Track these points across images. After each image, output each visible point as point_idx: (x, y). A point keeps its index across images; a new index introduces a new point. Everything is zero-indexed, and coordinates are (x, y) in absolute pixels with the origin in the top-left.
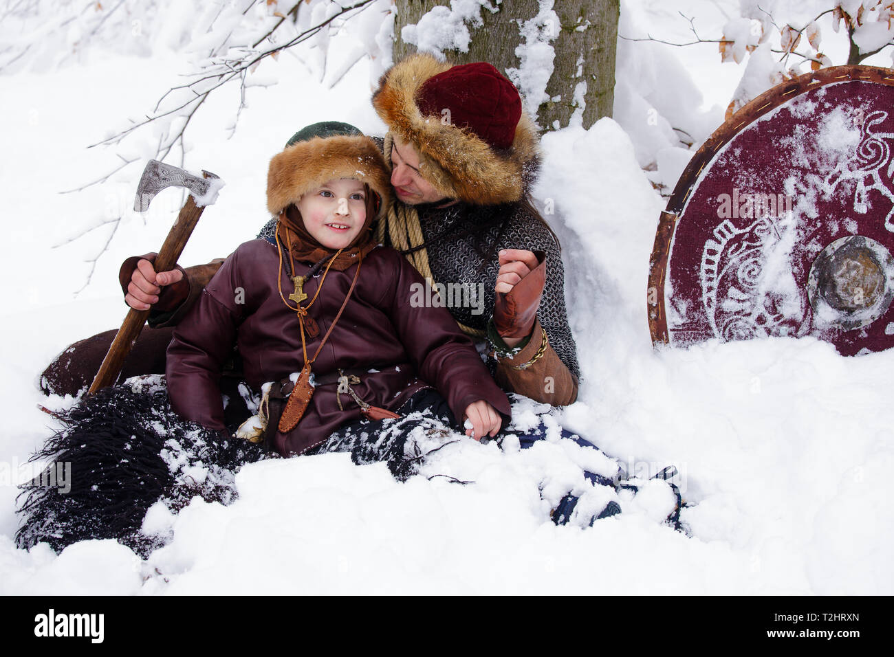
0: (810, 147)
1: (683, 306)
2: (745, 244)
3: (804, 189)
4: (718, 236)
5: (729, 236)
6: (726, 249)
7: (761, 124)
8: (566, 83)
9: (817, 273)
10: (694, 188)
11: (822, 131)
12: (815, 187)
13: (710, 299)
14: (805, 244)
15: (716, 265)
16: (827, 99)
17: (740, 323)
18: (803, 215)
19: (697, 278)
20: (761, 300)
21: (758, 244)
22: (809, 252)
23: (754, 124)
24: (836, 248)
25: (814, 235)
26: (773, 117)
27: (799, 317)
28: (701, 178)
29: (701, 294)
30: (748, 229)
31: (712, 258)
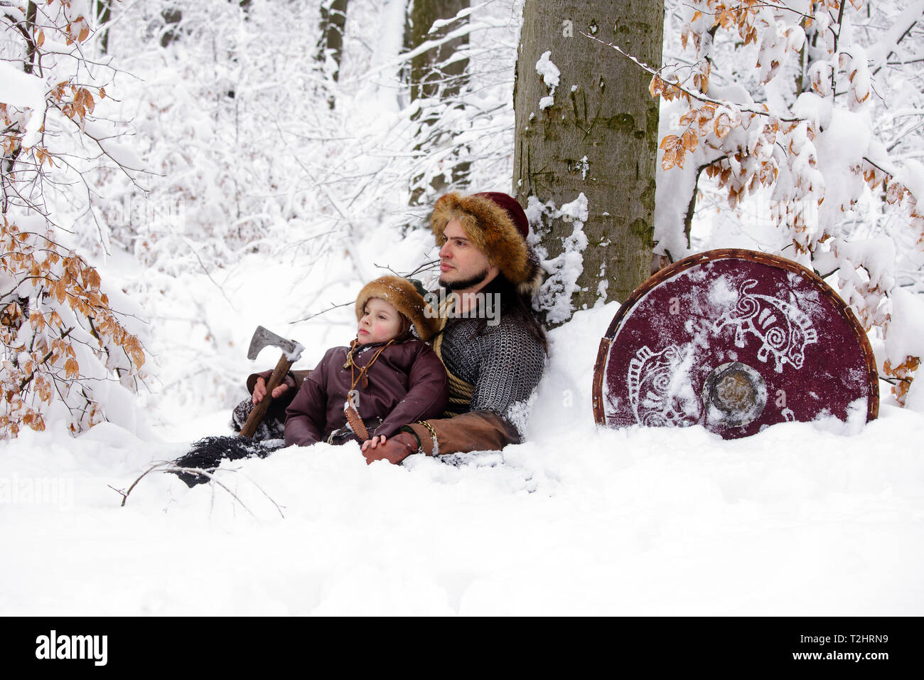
0: (703, 301)
1: (616, 401)
2: (658, 363)
3: (699, 329)
4: (640, 356)
5: (647, 357)
6: (645, 365)
7: (668, 284)
8: (592, 280)
9: (709, 386)
10: (623, 323)
11: (711, 291)
12: (707, 328)
13: (634, 398)
14: (700, 366)
15: (638, 376)
16: (715, 269)
17: (655, 416)
18: (699, 346)
19: (625, 383)
20: (670, 401)
21: (667, 363)
22: (703, 371)
23: (663, 284)
24: (722, 370)
25: (707, 359)
26: (676, 281)
27: (697, 415)
28: (627, 317)
29: (628, 394)
30: (660, 353)
31: (636, 371)
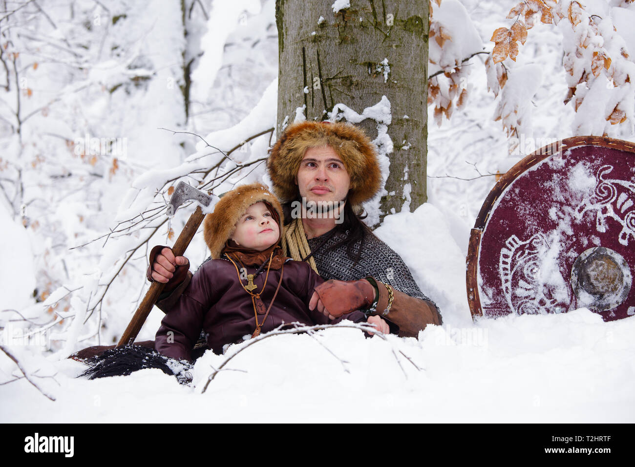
0: (564, 188)
1: (490, 292)
2: (527, 251)
3: (562, 216)
4: (509, 246)
5: (516, 246)
6: (515, 255)
7: (531, 173)
8: (398, 183)
9: (576, 272)
10: (491, 213)
11: (571, 178)
12: (569, 214)
13: (507, 288)
14: (567, 252)
15: (509, 265)
16: (572, 157)
17: (528, 305)
18: (563, 233)
19: (498, 273)
20: (541, 289)
21: (535, 251)
22: (569, 257)
23: (526, 173)
24: (587, 255)
25: (572, 246)
26: (538, 169)
27: (568, 301)
28: (495, 207)
29: (501, 284)
30: (528, 242)
31: (506, 260)
